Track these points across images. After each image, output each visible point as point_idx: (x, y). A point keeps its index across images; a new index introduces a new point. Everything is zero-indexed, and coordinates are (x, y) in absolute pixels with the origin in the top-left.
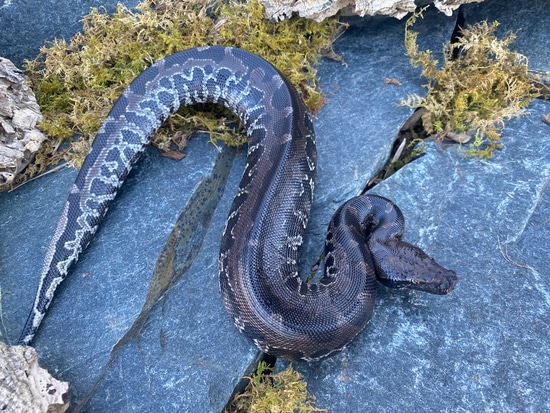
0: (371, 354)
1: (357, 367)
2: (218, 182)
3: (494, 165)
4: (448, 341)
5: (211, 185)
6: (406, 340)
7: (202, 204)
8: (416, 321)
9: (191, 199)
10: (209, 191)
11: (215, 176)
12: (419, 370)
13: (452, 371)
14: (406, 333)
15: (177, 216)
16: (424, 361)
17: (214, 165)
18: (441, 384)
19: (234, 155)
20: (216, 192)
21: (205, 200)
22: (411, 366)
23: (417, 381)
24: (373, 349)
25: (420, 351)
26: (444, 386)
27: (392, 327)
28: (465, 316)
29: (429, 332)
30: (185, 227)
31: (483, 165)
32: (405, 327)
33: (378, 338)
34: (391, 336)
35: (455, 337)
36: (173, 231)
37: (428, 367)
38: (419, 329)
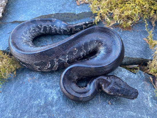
0: (40, 84)
1: (34, 82)
2: (77, 17)
3: (150, 103)
4: (54, 108)
5: (74, 16)
6: (49, 93)
7: (66, 17)
8: (57, 94)
9: (65, 13)
10: (72, 17)
11: (78, 15)
12: (39, 102)
13: (42, 113)
14: (51, 93)
15: (57, 12)
16: (43, 102)
17: (81, 12)
18: (36, 111)
19: (90, 17)
20: (73, 19)
21: (68, 17)
22: (40, 98)
23: (35, 102)
24: (42, 84)
25: (46, 100)
26: (36, 112)
27: (53, 87)
28: (67, 112)
29: (55, 100)
30: (56, 17)
31: (147, 99)
32: (54, 91)
33: (46, 84)
34: (49, 88)
35: (56, 110)
36: (52, 14)
37: (42, 104)
38: (55, 96)
